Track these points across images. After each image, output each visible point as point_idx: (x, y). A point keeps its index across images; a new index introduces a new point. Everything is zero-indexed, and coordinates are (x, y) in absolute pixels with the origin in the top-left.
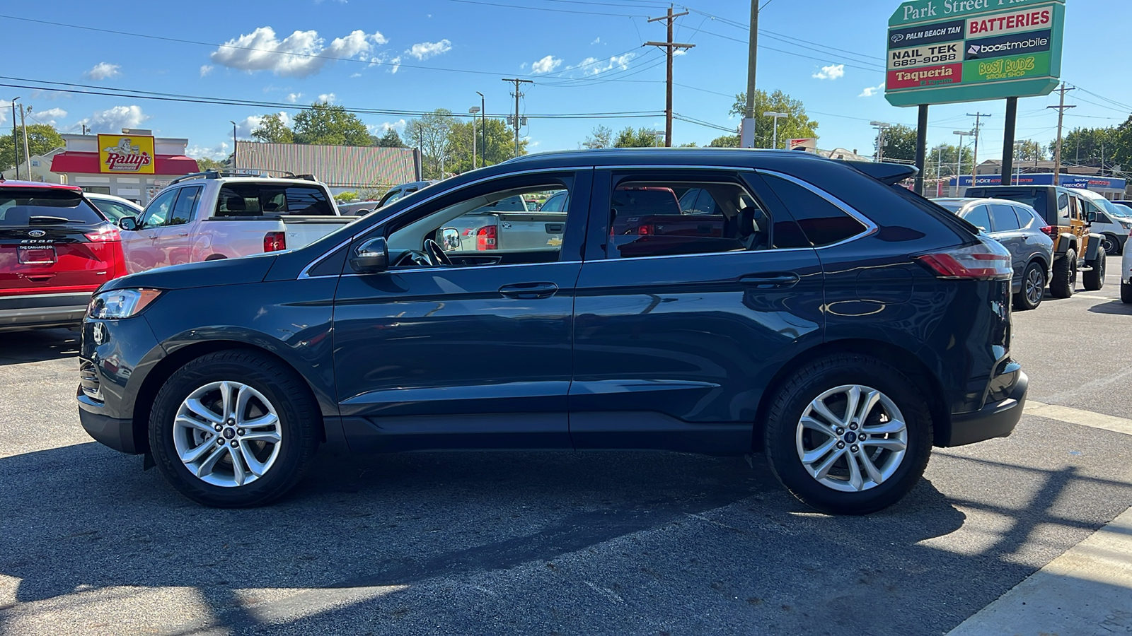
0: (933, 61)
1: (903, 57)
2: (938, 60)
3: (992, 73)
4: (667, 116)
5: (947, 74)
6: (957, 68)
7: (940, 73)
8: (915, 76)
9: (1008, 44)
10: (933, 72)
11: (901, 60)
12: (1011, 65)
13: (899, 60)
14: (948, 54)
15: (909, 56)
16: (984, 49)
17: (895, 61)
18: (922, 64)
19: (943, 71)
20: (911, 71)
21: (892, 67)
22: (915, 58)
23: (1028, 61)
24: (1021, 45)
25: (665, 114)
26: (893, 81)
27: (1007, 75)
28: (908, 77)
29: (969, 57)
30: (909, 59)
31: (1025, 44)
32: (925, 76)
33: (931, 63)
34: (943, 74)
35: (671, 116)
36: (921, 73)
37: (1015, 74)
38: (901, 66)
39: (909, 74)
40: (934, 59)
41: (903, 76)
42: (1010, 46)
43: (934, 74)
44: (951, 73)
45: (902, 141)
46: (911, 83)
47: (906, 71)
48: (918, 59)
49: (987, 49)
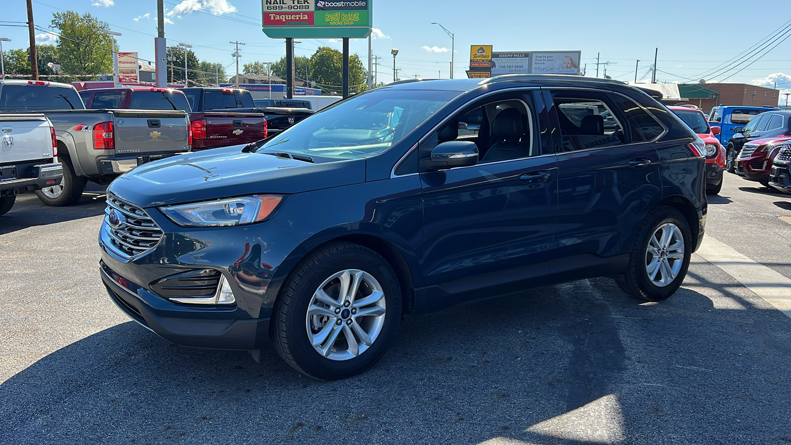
0: (294, 8)
1: (273, 4)
2: (297, 8)
3: (333, 21)
4: (29, 26)
5: (304, 18)
6: (310, 15)
7: (300, 18)
8: (283, 18)
9: (342, 3)
10: (295, 16)
11: (272, 5)
12: (345, 17)
13: (270, 5)
14: (304, 5)
15: (277, 4)
16: (328, 4)
17: (267, 5)
18: (286, 10)
19: (301, 16)
20: (280, 14)
21: (266, 10)
22: (282, 5)
23: (355, 15)
24: (350, 4)
25: (28, 25)
26: (267, 20)
27: (343, 23)
28: (278, 18)
29: (317, 8)
30: (278, 6)
31: (353, 4)
32: (290, 18)
33: (293, 10)
34: (301, 18)
35: (33, 27)
36: (287, 16)
37: (348, 23)
38: (272, 10)
39: (278, 16)
40: (295, 7)
41: (274, 17)
42: (343, 4)
43: (296, 17)
44: (307, 18)
45: (182, 58)
46: (280, 22)
47: (277, 13)
48: (284, 6)
49: (330, 4)
